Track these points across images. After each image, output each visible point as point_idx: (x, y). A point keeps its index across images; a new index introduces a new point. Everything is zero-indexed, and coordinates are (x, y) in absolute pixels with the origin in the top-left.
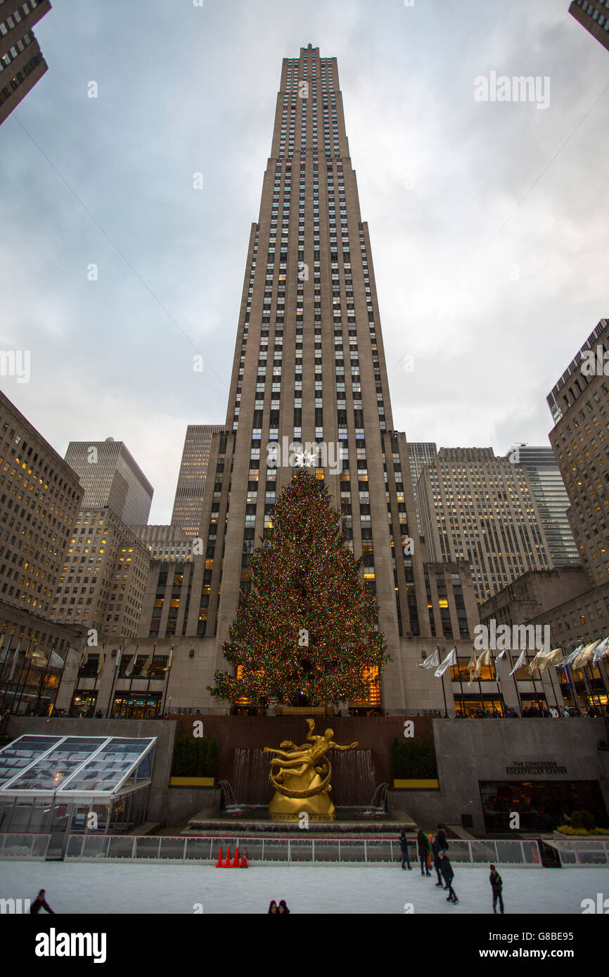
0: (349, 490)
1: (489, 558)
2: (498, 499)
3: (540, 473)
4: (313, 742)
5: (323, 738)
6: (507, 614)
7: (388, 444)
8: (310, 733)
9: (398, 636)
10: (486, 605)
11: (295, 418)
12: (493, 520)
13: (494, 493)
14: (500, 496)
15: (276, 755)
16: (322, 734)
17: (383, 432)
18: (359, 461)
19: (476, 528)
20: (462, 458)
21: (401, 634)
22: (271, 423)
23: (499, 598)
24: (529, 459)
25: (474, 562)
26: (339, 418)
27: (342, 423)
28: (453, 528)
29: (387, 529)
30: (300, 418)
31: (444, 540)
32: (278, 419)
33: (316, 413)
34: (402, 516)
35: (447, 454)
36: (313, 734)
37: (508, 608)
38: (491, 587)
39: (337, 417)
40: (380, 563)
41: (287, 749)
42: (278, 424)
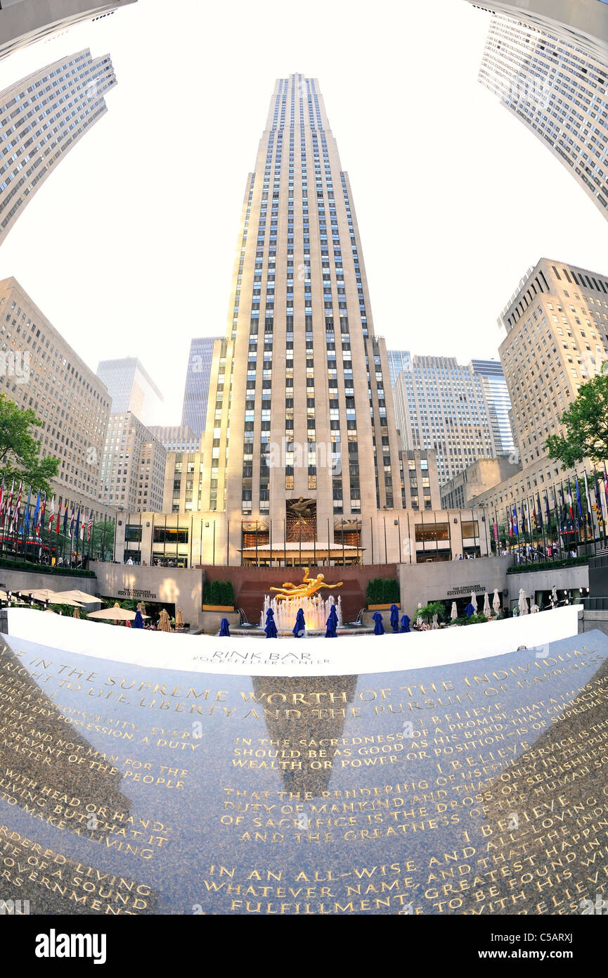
0: (336, 387)
1: (451, 450)
2: (460, 401)
3: (490, 381)
4: (308, 584)
5: (316, 581)
6: (461, 493)
7: (370, 348)
8: (306, 577)
9: (376, 509)
10: (445, 487)
11: (288, 324)
12: (455, 419)
13: (456, 395)
14: (461, 399)
15: (280, 593)
16: (315, 578)
17: (366, 337)
18: (345, 362)
19: (442, 425)
20: (432, 365)
21: (378, 507)
22: (266, 330)
23: (455, 481)
24: (484, 369)
25: (439, 453)
26: (327, 324)
27: (330, 329)
28: (423, 424)
29: (369, 421)
30: (292, 324)
31: (416, 435)
32: (272, 326)
33: (306, 320)
34: (382, 410)
35: (419, 361)
36: (308, 578)
37: (462, 489)
38: (451, 473)
39: (325, 324)
40: (363, 450)
41: (288, 588)
42: (272, 330)
